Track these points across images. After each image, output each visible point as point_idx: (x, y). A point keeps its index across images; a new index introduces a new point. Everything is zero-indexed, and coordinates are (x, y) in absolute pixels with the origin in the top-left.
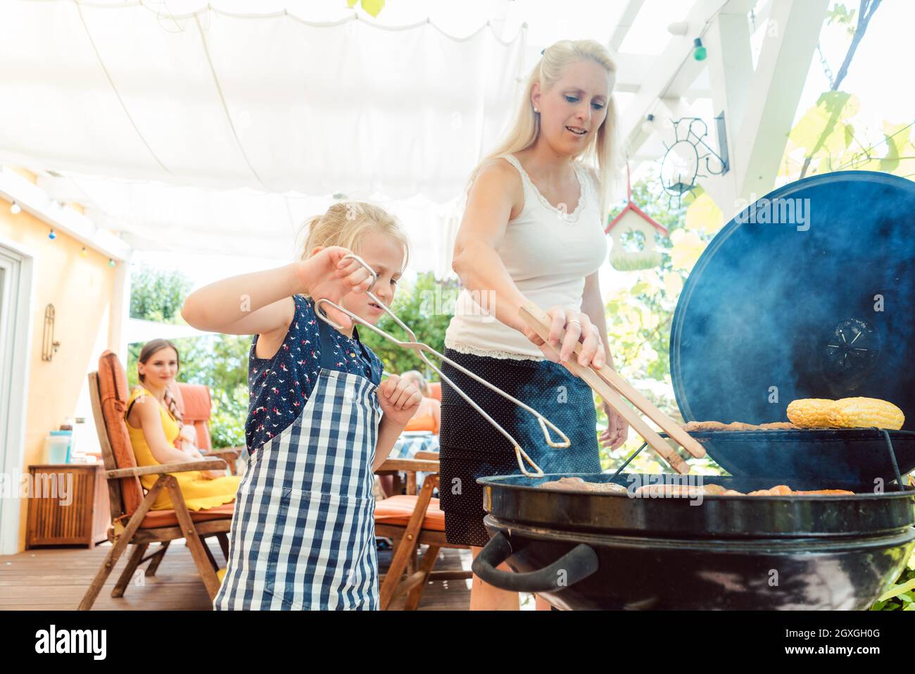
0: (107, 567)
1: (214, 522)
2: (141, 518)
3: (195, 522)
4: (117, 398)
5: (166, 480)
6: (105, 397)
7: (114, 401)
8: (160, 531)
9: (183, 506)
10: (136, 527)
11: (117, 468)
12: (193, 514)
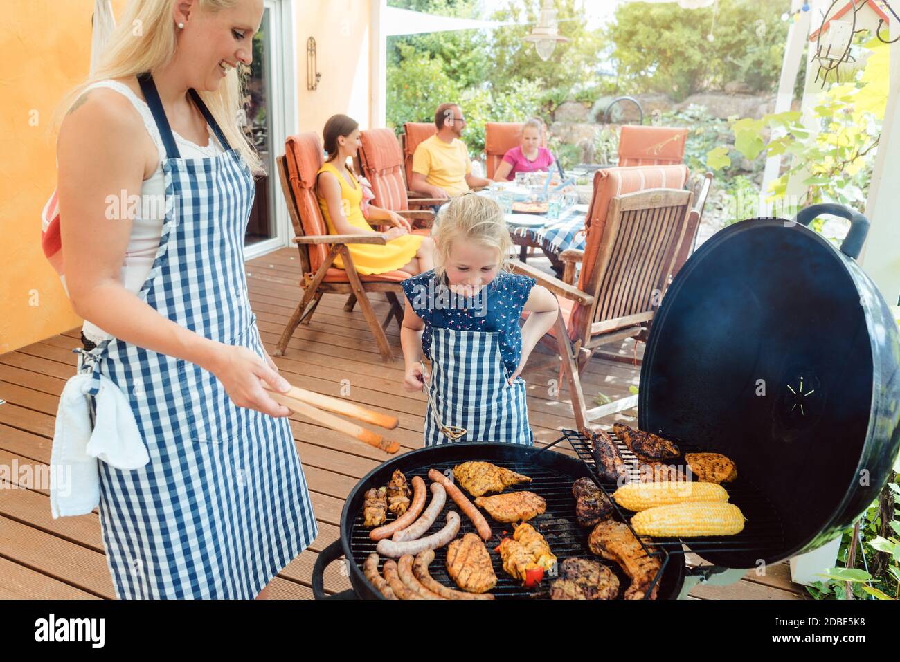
0: (300, 308)
1: (378, 284)
2: (323, 275)
3: (363, 282)
4: (300, 179)
5: (338, 248)
6: (291, 177)
7: (297, 180)
8: (337, 285)
9: (353, 269)
10: (319, 281)
11: (305, 235)
12: (360, 276)
